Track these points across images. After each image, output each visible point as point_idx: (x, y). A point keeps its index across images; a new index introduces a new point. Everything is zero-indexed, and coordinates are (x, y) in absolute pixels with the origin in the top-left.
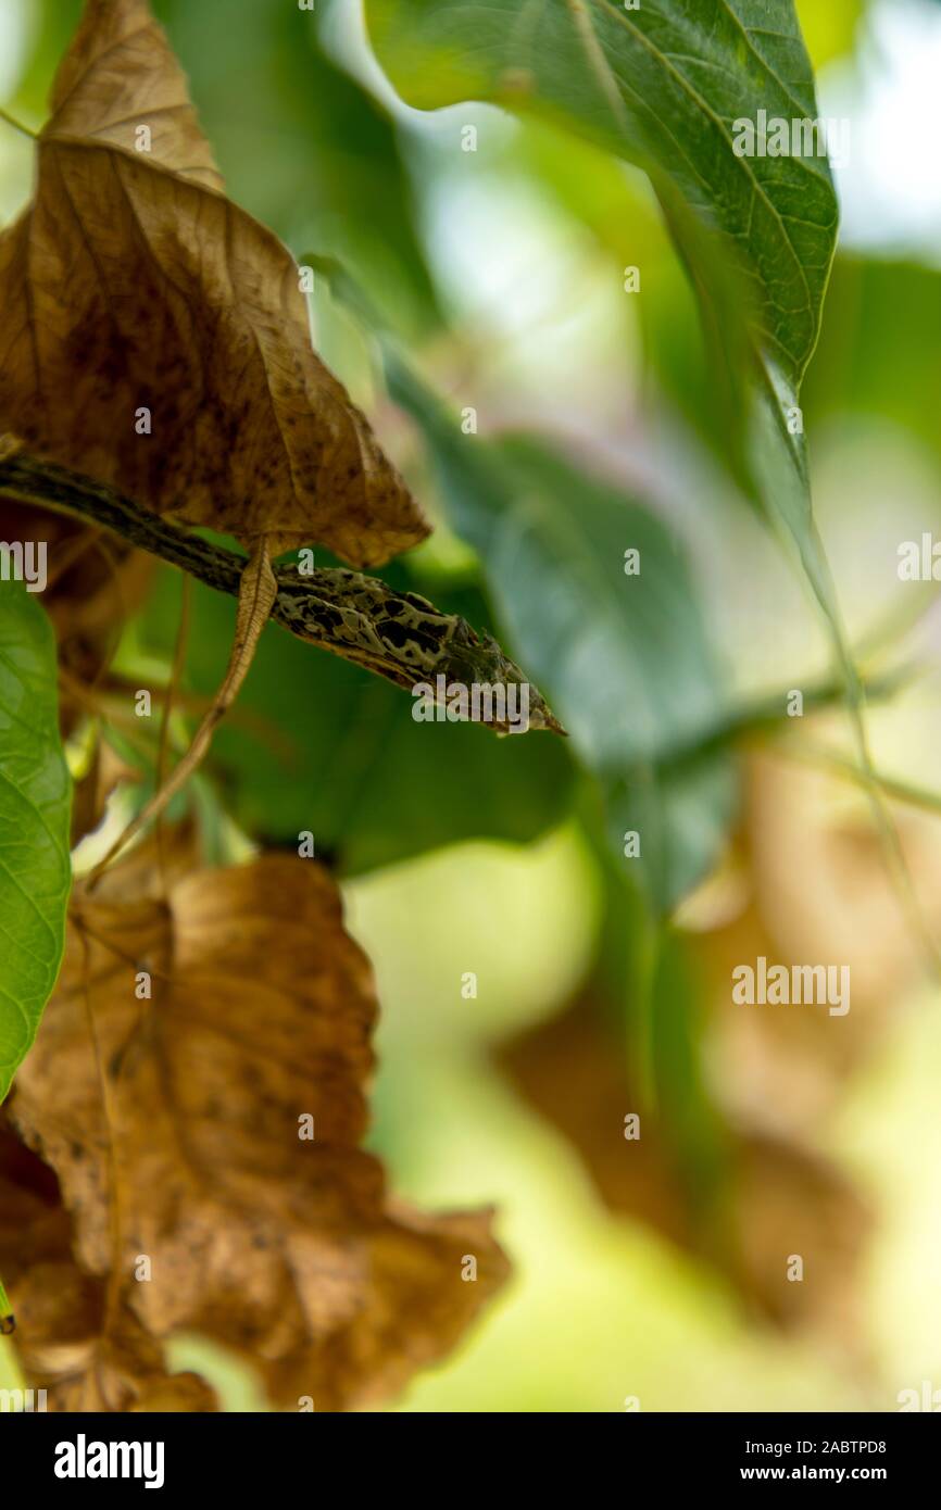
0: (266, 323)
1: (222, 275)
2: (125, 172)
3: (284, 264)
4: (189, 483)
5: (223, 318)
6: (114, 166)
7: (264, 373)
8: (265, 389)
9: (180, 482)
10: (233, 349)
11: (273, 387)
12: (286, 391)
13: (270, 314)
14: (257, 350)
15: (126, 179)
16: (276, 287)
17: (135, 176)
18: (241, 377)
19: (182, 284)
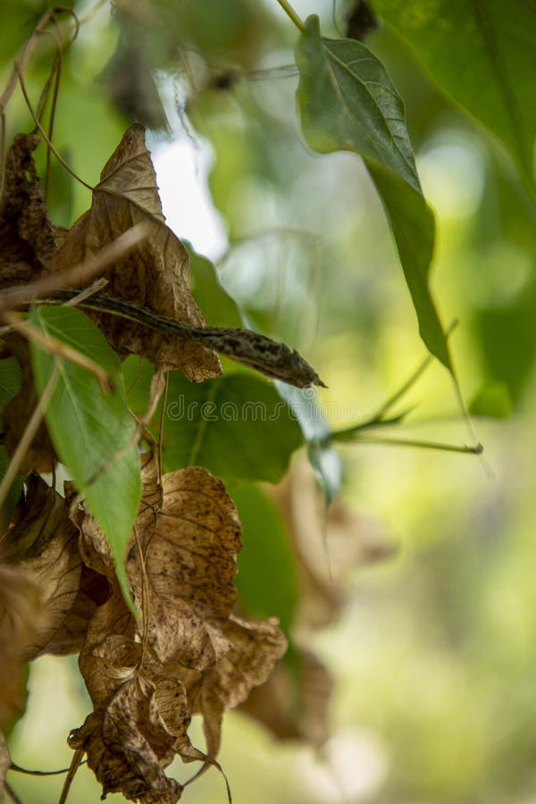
0: (176, 280)
1: (162, 258)
2: (132, 210)
3: (184, 258)
4: (133, 336)
5: (160, 275)
6: (128, 206)
7: (173, 300)
8: (173, 307)
9: (130, 335)
10: (163, 288)
11: (176, 306)
12: (180, 308)
13: (177, 277)
14: (172, 290)
15: (132, 213)
16: (180, 266)
17: (136, 212)
18: (164, 300)
19: (146, 259)
